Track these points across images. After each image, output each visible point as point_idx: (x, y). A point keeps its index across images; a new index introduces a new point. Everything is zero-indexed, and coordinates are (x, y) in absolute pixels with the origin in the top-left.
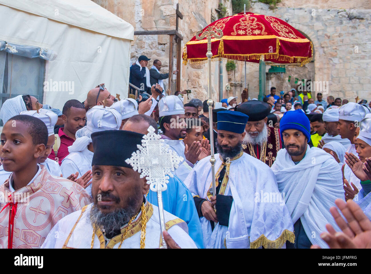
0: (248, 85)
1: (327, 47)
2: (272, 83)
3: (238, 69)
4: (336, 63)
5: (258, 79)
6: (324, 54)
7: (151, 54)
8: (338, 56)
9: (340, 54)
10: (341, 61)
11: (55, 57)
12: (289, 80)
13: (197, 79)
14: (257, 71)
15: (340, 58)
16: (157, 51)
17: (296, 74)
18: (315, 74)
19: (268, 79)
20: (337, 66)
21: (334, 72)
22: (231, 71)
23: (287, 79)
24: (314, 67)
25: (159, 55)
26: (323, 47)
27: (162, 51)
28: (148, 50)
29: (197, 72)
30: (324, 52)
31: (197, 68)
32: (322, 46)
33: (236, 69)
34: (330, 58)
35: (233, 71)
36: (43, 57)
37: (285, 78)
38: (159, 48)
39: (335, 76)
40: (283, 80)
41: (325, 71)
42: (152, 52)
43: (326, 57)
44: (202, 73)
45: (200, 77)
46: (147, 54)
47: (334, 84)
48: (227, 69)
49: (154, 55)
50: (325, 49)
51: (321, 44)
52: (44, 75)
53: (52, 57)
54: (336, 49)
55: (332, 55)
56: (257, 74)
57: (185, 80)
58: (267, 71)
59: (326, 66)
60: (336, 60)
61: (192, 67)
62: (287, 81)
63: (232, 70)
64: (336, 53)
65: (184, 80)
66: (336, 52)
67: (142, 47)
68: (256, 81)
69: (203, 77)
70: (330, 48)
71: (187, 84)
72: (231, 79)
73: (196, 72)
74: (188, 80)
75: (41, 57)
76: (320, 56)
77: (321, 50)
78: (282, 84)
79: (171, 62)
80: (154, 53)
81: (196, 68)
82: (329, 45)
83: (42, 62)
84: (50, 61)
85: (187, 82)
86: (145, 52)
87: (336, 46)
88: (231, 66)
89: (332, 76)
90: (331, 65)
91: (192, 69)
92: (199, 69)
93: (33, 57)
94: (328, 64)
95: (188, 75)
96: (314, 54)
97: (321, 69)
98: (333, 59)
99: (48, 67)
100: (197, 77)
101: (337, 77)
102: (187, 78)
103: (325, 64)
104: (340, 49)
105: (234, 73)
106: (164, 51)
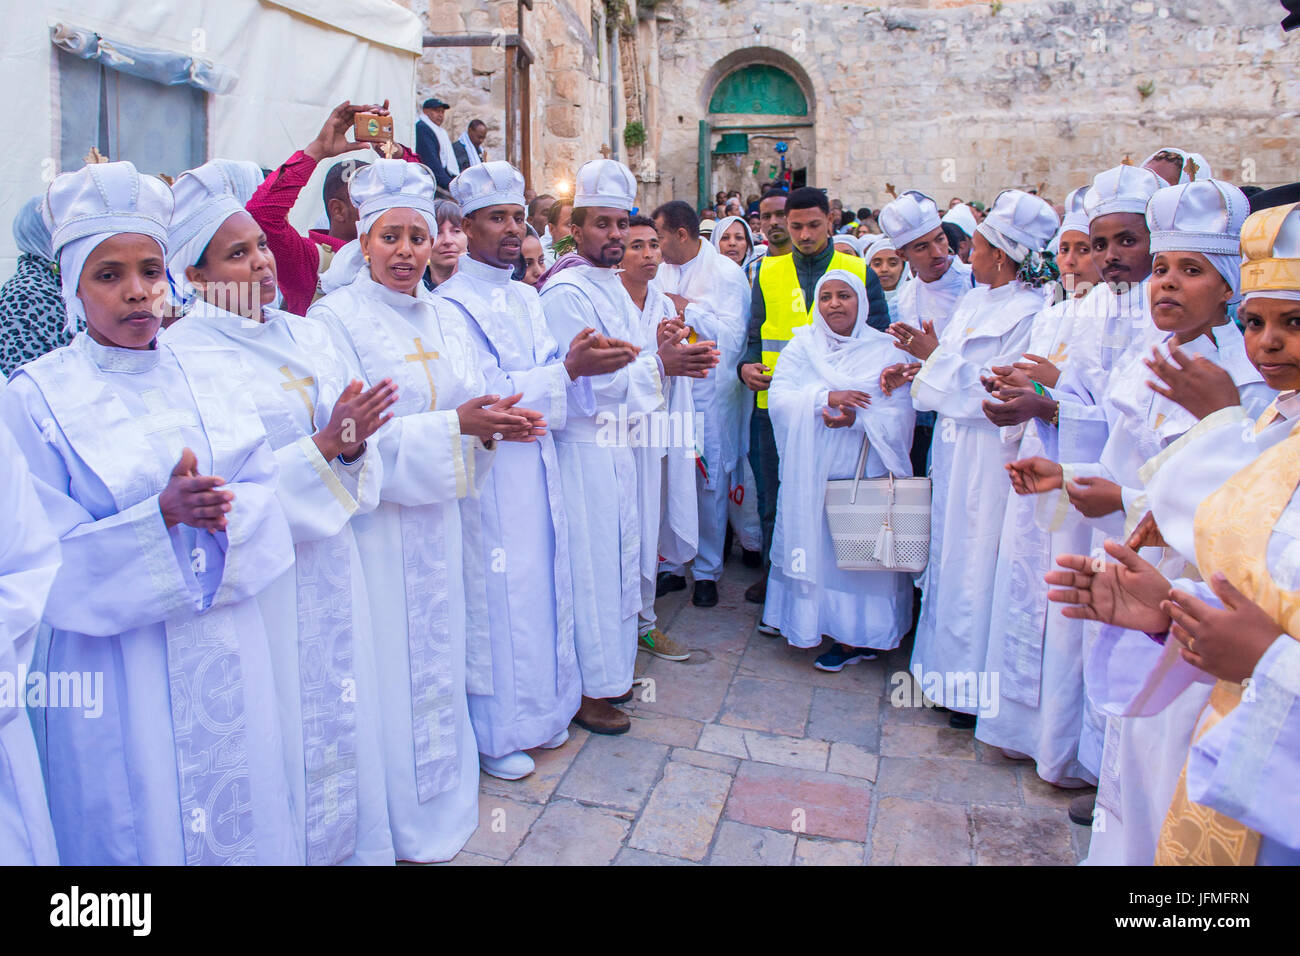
0: (673, 180)
1: (842, 92)
2: (719, 178)
3: (652, 143)
4: (858, 129)
5: (696, 167)
6: (835, 108)
7: (456, 97)
8: (864, 113)
9: (868, 109)
10: (870, 124)
11: (231, 86)
12: (754, 172)
13: (567, 161)
14: (693, 148)
15: (868, 117)
16: (472, 90)
17: (769, 157)
18: (816, 152)
19: (715, 167)
20: (862, 136)
21: (855, 149)
22: (634, 147)
23: (750, 168)
24: (813, 138)
25: (476, 101)
26: (833, 93)
27: (482, 92)
28: (449, 89)
29: (566, 143)
30: (836, 104)
31: (566, 134)
32: (832, 89)
33: (646, 142)
34: (848, 116)
35: (640, 147)
36: (201, 82)
37: (747, 166)
38: (477, 83)
39: (855, 157)
40: (741, 172)
41: (837, 146)
42: (458, 94)
43: (838, 114)
44: (577, 146)
45: (573, 157)
46: (446, 98)
47: (855, 176)
48: (626, 141)
49: (464, 100)
50: (838, 97)
51: (829, 86)
52: (206, 134)
53: (223, 86)
54: (859, 96)
55: (852, 112)
56: (694, 156)
57: (539, 165)
58: (714, 147)
59: (839, 135)
60: (859, 123)
61: (554, 133)
62: (750, 174)
63: (637, 144)
64: (859, 106)
65: (536, 163)
66: (859, 102)
67: (431, 82)
68: (690, 171)
69: (580, 156)
70: (847, 95)
71: (544, 172)
72: (635, 166)
73: (564, 145)
74: (546, 164)
75: (195, 83)
76: (826, 113)
77: (829, 99)
78: (739, 180)
79: (510, 115)
80: (464, 96)
81: (563, 136)
82: (845, 88)
83: (199, 97)
84: (217, 96)
85: (544, 169)
86: (441, 93)
87: (861, 91)
88: (635, 135)
89: (851, 158)
90: (849, 134)
91: (554, 136)
92: (571, 137)
93: (174, 82)
94: (843, 130)
95: (546, 152)
96: (814, 108)
97: (829, 141)
98: (853, 119)
99: (215, 111)
100: (567, 157)
101: (860, 160)
102: (544, 161)
103: (836, 130)
104: (868, 97)
105: (641, 152)
106: (488, 90)
